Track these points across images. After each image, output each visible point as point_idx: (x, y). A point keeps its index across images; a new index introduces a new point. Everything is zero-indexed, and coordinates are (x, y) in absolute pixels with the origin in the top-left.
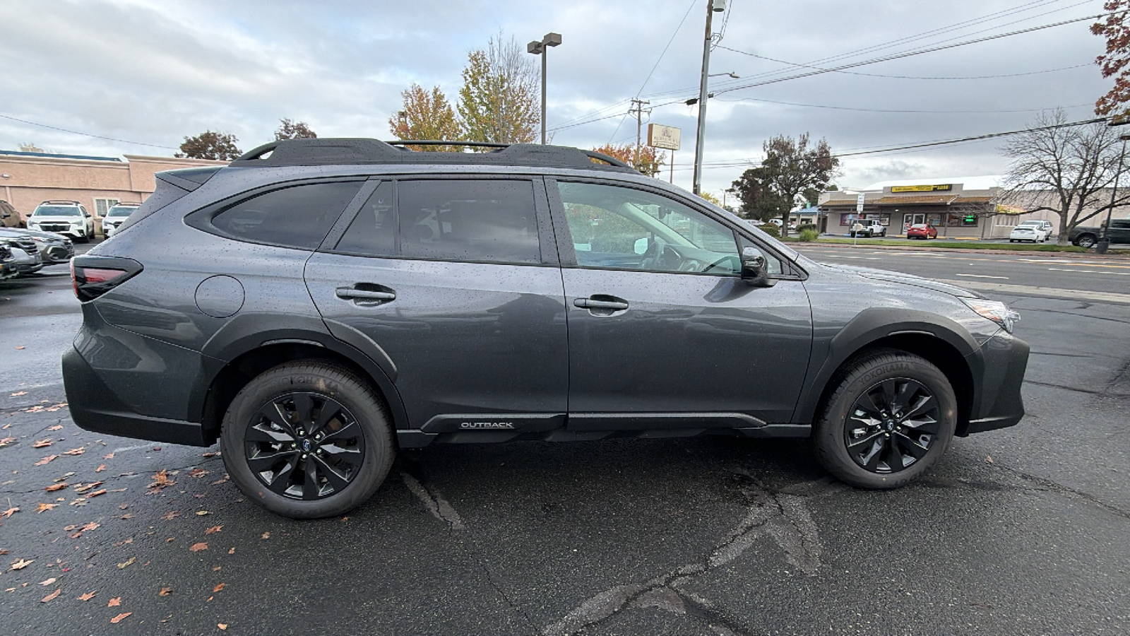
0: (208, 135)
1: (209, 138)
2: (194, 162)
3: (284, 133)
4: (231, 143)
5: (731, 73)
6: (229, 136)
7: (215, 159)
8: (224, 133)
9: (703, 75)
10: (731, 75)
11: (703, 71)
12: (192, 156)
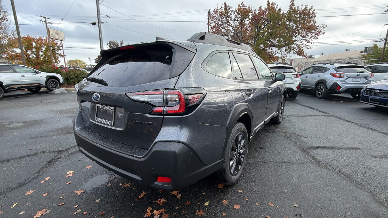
5: (107, 15)
9: (98, 14)
10: (107, 16)
11: (97, 12)
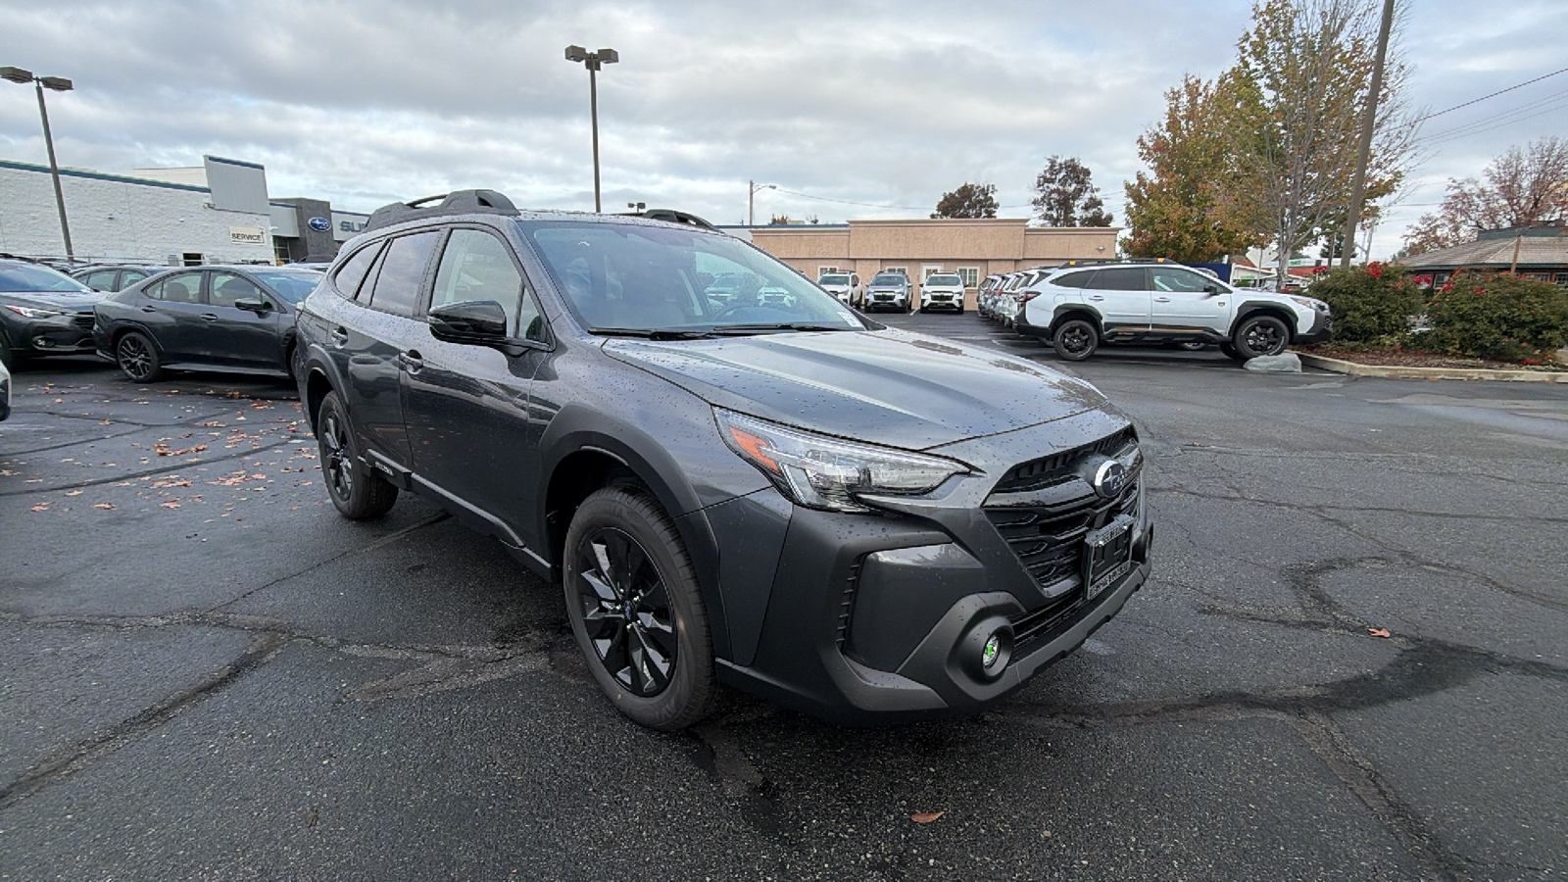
0: (965, 188)
1: (966, 192)
2: (948, 222)
3: (1048, 176)
4: (989, 195)
6: (988, 187)
7: (969, 217)
8: (983, 184)
12: (946, 215)
